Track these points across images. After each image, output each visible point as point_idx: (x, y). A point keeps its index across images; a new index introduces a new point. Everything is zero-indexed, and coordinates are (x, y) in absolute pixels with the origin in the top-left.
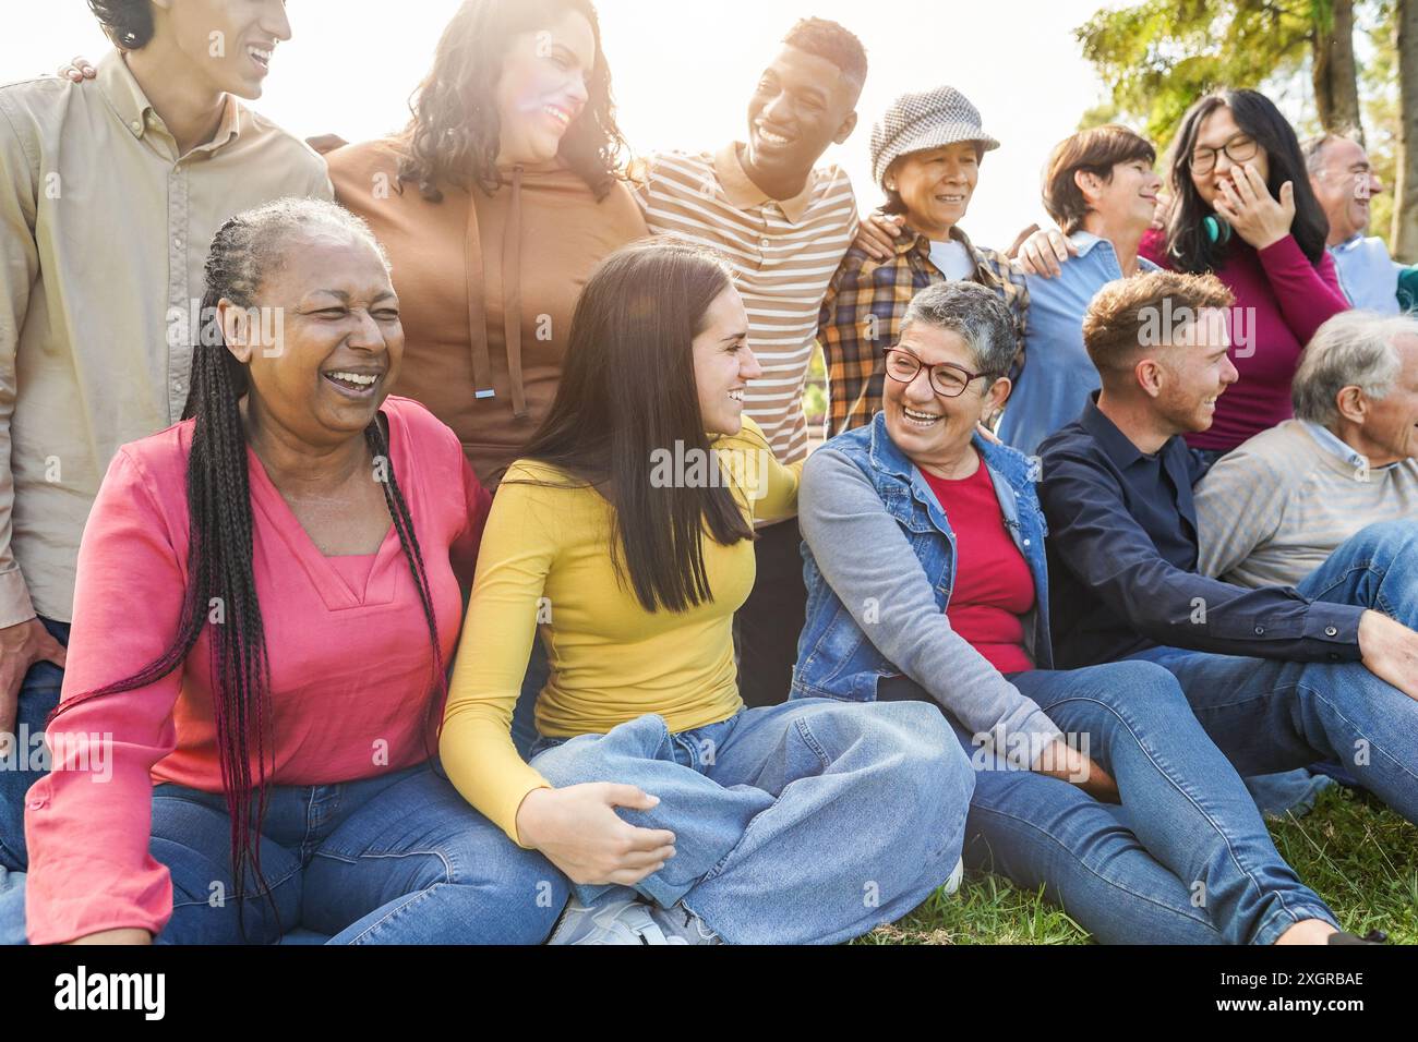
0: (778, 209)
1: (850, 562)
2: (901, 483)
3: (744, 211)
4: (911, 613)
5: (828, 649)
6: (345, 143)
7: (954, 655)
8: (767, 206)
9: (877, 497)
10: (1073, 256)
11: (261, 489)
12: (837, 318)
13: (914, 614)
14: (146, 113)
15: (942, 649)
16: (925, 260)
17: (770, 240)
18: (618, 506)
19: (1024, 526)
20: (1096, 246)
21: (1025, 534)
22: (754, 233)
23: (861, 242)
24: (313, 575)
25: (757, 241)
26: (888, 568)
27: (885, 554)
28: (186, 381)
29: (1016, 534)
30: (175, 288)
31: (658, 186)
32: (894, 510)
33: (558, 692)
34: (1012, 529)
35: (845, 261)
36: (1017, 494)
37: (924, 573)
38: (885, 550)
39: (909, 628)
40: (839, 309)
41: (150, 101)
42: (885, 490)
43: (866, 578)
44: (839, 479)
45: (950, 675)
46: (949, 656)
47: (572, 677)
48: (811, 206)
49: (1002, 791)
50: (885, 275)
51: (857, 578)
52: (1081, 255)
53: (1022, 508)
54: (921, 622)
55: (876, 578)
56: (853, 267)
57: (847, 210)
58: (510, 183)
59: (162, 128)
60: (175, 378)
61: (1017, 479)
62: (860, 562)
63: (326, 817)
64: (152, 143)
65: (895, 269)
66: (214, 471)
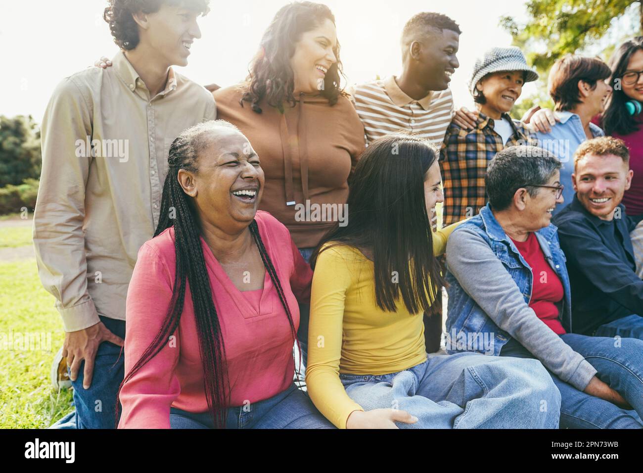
0: (418, 104)
1: (482, 283)
2: (503, 244)
3: (402, 107)
4: (516, 307)
5: (470, 325)
6: (220, 87)
7: (539, 329)
8: (412, 104)
9: (491, 251)
10: (558, 122)
11: (211, 259)
12: (449, 158)
13: (517, 308)
14: (137, 80)
15: (532, 326)
16: (492, 130)
17: (415, 120)
18: (374, 262)
19: (555, 259)
20: (571, 118)
21: (556, 263)
22: (407, 118)
23: (456, 120)
24: (236, 301)
25: (409, 121)
26: (502, 286)
27: (499, 279)
28: (159, 204)
29: (552, 263)
30: (152, 160)
31: (358, 100)
32: (501, 257)
33: (347, 353)
34: (549, 260)
35: (450, 129)
36: (549, 243)
37: (518, 288)
38: (500, 277)
39: (515, 315)
40: (449, 153)
41: (139, 74)
42: (495, 248)
43: (491, 291)
44: (473, 243)
45: (537, 339)
46: (536, 330)
47: (352, 345)
48: (433, 103)
49: (575, 405)
50: (472, 137)
51: (485, 291)
52: (563, 122)
53: (553, 250)
54: (521, 312)
55: (496, 291)
56: (454, 133)
57: (449, 104)
58: (299, 101)
59: (144, 86)
60: (154, 202)
61: (548, 235)
62: (487, 283)
63: (247, 422)
64: (138, 93)
65: (476, 134)
66: (189, 251)
